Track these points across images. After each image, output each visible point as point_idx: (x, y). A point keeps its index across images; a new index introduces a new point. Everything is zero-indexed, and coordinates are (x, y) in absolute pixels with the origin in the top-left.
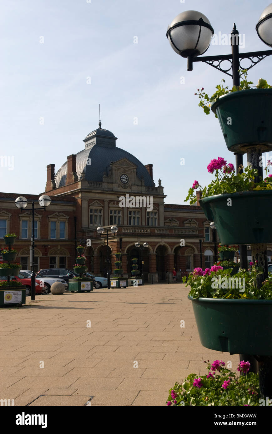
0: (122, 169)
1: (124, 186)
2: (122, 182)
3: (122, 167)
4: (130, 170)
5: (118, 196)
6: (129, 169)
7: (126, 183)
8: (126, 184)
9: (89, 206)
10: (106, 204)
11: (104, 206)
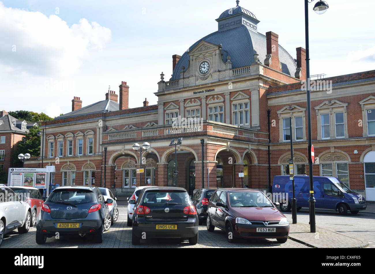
0: (201, 56)
1: (203, 77)
2: (202, 73)
3: (201, 54)
4: (211, 53)
5: (194, 91)
6: (209, 54)
7: (207, 72)
8: (206, 74)
9: (165, 111)
10: (182, 104)
11: (180, 107)
